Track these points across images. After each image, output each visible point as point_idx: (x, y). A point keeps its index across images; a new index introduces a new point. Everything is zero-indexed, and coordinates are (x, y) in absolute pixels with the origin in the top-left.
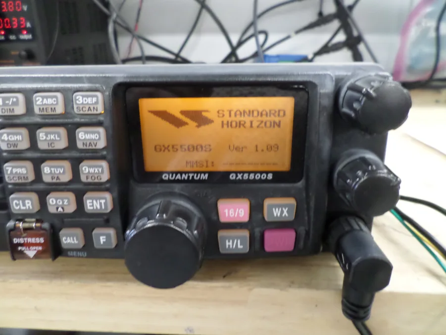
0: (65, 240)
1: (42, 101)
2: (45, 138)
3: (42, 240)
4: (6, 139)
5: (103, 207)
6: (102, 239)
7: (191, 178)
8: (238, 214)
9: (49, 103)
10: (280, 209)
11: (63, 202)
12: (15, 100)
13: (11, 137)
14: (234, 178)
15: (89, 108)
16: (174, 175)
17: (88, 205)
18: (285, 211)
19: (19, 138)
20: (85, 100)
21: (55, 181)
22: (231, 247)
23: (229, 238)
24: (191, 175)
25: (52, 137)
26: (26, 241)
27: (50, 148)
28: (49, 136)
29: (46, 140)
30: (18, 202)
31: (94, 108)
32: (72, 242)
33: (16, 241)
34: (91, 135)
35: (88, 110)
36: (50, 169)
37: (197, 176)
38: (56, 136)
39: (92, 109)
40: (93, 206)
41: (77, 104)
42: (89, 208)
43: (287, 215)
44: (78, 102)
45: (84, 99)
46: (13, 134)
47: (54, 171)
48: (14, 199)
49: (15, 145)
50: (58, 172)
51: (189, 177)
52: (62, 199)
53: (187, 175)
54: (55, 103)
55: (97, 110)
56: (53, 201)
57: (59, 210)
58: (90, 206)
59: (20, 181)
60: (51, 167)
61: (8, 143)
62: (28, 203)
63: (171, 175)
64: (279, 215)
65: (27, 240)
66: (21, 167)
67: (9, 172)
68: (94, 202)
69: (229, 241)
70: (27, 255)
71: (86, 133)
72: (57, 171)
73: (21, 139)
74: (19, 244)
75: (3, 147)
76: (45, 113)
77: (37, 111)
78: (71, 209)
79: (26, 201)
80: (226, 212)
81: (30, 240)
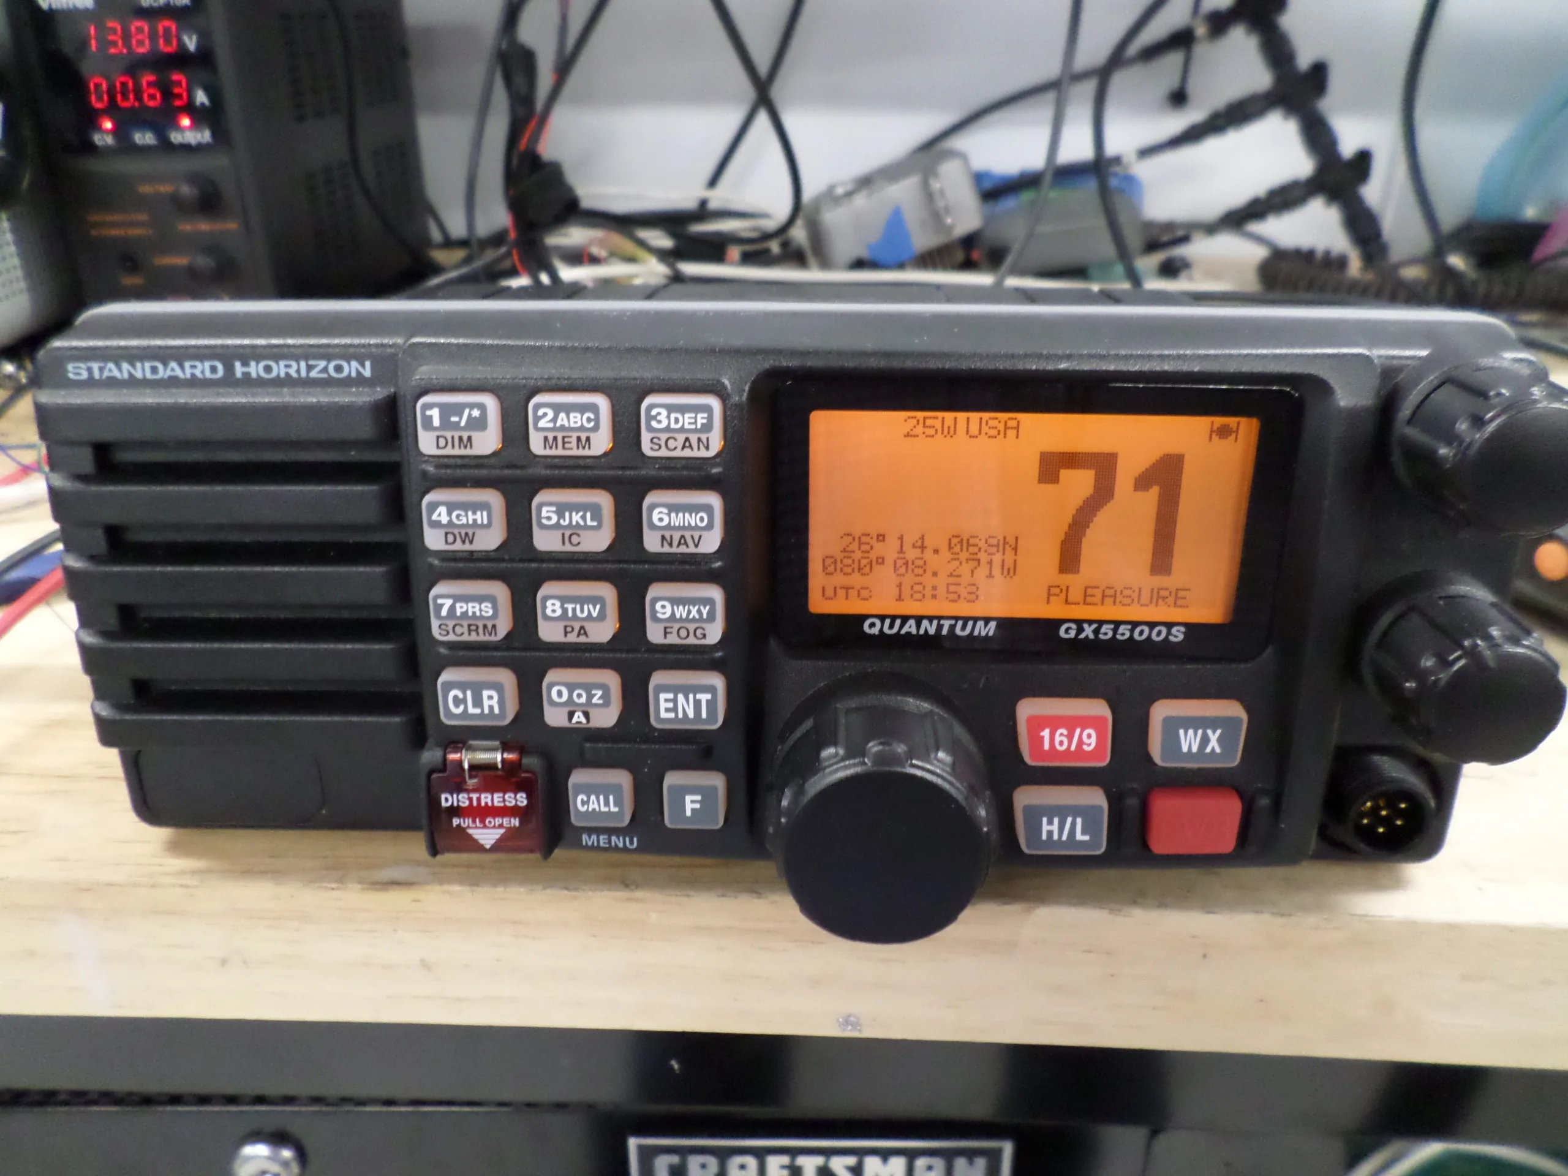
0: (584, 803)
1: (554, 420)
2: (555, 518)
3: (522, 799)
4: (444, 519)
5: (704, 715)
6: (691, 803)
7: (945, 632)
8: (1080, 742)
9: (572, 425)
10: (1200, 732)
11: (590, 696)
12: (476, 413)
13: (458, 516)
14: (1072, 634)
15: (687, 439)
16: (898, 622)
17: (663, 705)
18: (1214, 737)
19: (481, 517)
20: (677, 421)
21: (572, 638)
22: (1056, 837)
23: (1052, 812)
24: (946, 625)
25: (576, 518)
26: (475, 803)
27: (568, 548)
28: (567, 514)
29: (557, 526)
30: (461, 696)
31: (699, 440)
32: (604, 809)
33: (447, 800)
34: (687, 515)
35: (684, 447)
36: (562, 607)
37: (964, 628)
38: (588, 515)
39: (695, 445)
40: (675, 709)
41: (650, 429)
42: (663, 715)
43: (1218, 750)
44: (654, 424)
45: (673, 416)
46: (466, 507)
47: (574, 610)
48: (449, 686)
49: (468, 538)
50: (586, 613)
52: (588, 688)
53: (935, 622)
54: (592, 424)
55: (707, 448)
56: (560, 694)
57: (575, 720)
58: (667, 710)
59: (473, 637)
60: (564, 599)
61: (449, 530)
62: (490, 698)
63: (888, 622)
64: (1195, 749)
65: (479, 799)
66: (480, 599)
67: (444, 612)
68: (681, 697)
69: (1050, 823)
70: (475, 841)
71: (673, 508)
72: (582, 611)
73: (485, 522)
74: (455, 811)
75: (433, 540)
76: (560, 452)
77: (537, 445)
78: (607, 717)
79: (486, 693)
80: (1043, 737)
81: (486, 799)
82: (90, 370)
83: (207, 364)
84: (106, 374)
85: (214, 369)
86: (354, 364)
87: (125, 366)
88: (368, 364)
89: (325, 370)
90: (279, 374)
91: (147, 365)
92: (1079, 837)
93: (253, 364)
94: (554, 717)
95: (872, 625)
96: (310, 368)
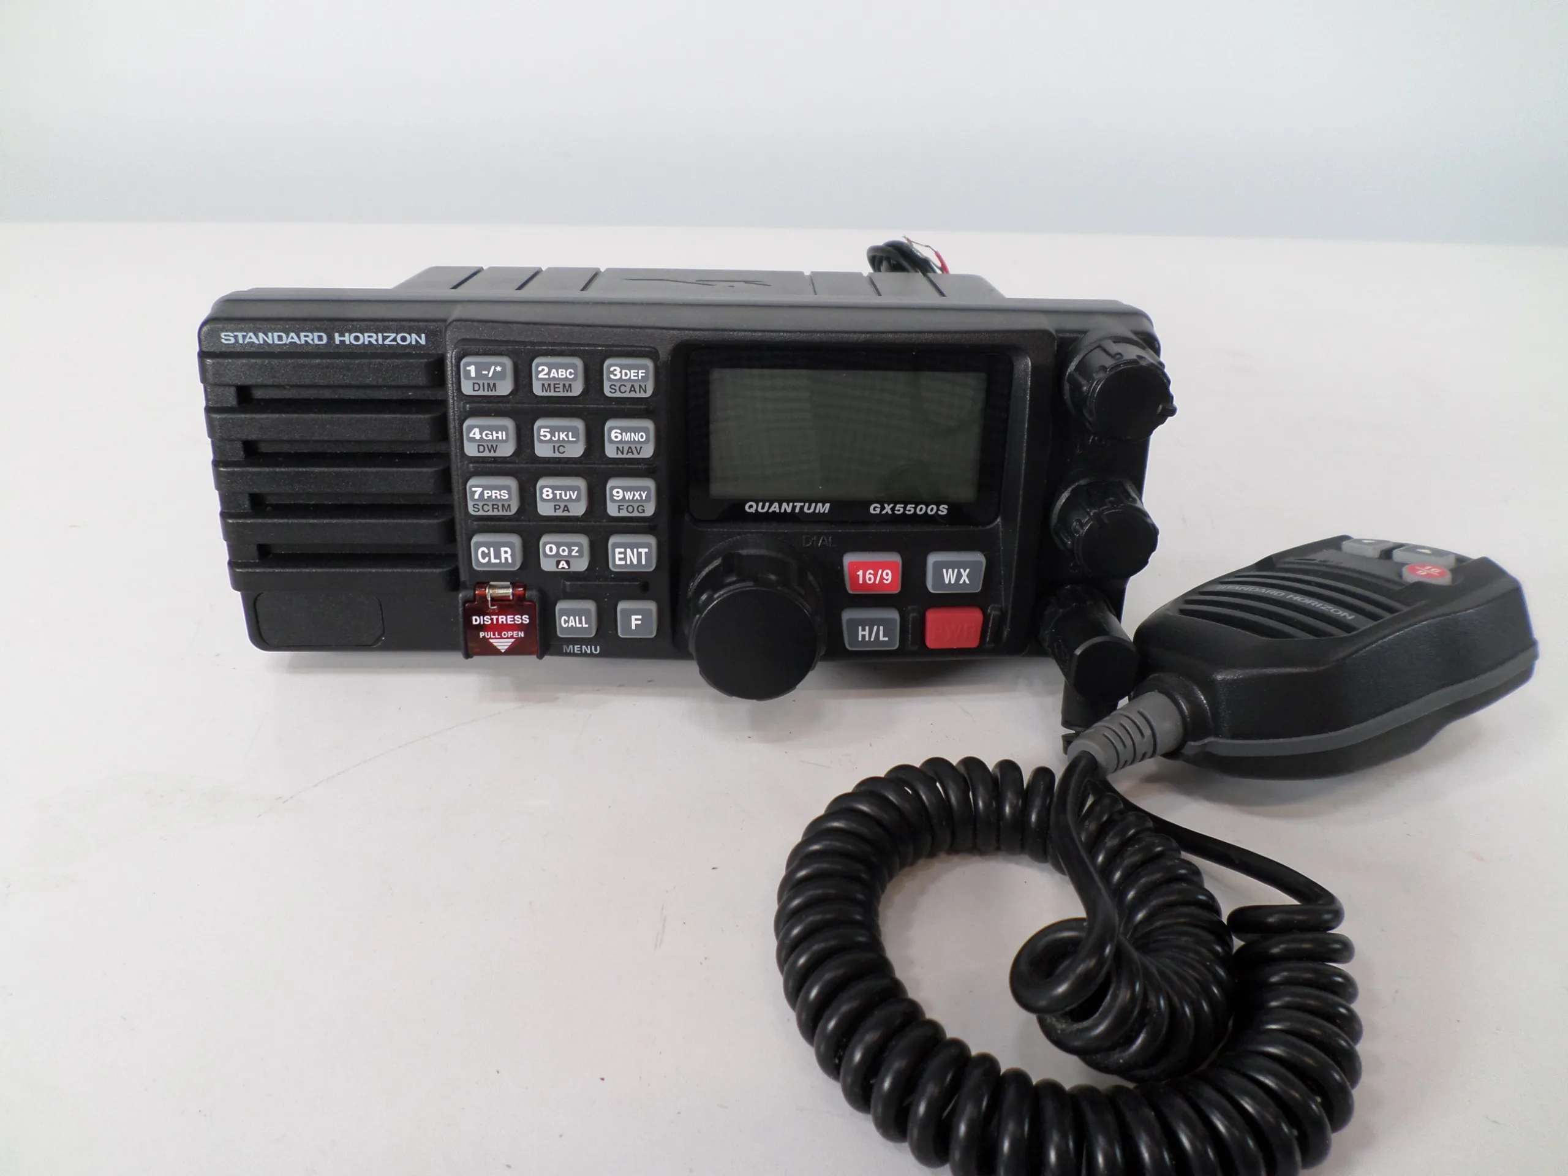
0: (566, 622)
1: (549, 373)
2: (549, 436)
3: (526, 619)
4: (478, 437)
5: (644, 563)
6: (635, 621)
7: (797, 511)
8: (882, 578)
9: (560, 377)
10: (956, 570)
11: (570, 551)
12: (499, 369)
13: (486, 435)
14: (878, 511)
15: (633, 386)
16: (767, 504)
17: (618, 556)
18: (965, 574)
19: (502, 435)
20: (626, 374)
21: (559, 513)
22: (867, 639)
23: (864, 623)
24: (798, 505)
25: (563, 436)
26: (495, 622)
27: (557, 455)
28: (557, 433)
29: (550, 440)
30: (486, 551)
31: (640, 386)
32: (579, 626)
33: (476, 620)
34: (633, 434)
35: (630, 391)
36: (553, 493)
37: (809, 508)
38: (570, 434)
39: (637, 390)
40: (625, 559)
41: (610, 379)
42: (618, 562)
43: (967, 582)
44: (612, 376)
45: (624, 371)
46: (492, 429)
47: (561, 494)
48: (479, 545)
49: (493, 448)
50: (568, 497)
51: (794, 507)
52: (569, 546)
53: (791, 504)
54: (573, 376)
55: (645, 392)
56: (551, 550)
57: (560, 566)
58: (620, 559)
59: (496, 513)
60: (554, 488)
61: (481, 443)
62: (506, 552)
63: (761, 504)
64: (953, 582)
65: (497, 619)
66: (500, 488)
67: (476, 496)
68: (629, 551)
69: (864, 630)
70: (495, 647)
71: (624, 430)
72: (566, 496)
73: (504, 438)
74: (482, 627)
75: (471, 450)
76: (552, 394)
77: (537, 390)
78: (581, 565)
79: (503, 549)
80: (858, 575)
81: (502, 619)
82: (236, 337)
83: (316, 334)
84: (247, 340)
85: (320, 339)
86: (414, 336)
87: (261, 335)
88: (423, 336)
89: (394, 340)
90: (364, 342)
91: (276, 334)
92: (882, 638)
93: (347, 335)
94: (547, 565)
95: (751, 507)
96: (384, 338)
